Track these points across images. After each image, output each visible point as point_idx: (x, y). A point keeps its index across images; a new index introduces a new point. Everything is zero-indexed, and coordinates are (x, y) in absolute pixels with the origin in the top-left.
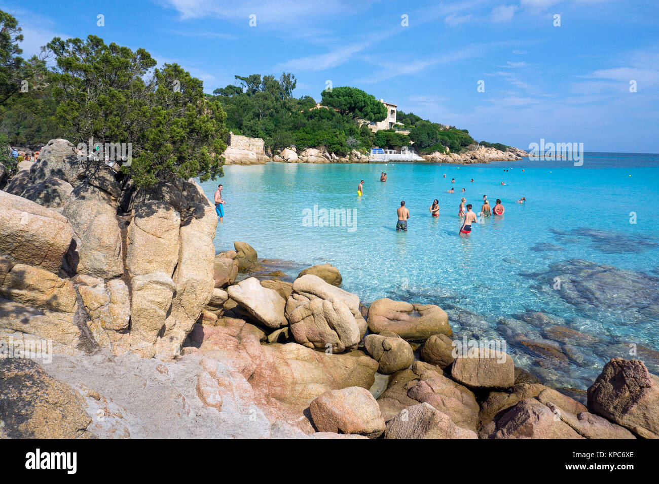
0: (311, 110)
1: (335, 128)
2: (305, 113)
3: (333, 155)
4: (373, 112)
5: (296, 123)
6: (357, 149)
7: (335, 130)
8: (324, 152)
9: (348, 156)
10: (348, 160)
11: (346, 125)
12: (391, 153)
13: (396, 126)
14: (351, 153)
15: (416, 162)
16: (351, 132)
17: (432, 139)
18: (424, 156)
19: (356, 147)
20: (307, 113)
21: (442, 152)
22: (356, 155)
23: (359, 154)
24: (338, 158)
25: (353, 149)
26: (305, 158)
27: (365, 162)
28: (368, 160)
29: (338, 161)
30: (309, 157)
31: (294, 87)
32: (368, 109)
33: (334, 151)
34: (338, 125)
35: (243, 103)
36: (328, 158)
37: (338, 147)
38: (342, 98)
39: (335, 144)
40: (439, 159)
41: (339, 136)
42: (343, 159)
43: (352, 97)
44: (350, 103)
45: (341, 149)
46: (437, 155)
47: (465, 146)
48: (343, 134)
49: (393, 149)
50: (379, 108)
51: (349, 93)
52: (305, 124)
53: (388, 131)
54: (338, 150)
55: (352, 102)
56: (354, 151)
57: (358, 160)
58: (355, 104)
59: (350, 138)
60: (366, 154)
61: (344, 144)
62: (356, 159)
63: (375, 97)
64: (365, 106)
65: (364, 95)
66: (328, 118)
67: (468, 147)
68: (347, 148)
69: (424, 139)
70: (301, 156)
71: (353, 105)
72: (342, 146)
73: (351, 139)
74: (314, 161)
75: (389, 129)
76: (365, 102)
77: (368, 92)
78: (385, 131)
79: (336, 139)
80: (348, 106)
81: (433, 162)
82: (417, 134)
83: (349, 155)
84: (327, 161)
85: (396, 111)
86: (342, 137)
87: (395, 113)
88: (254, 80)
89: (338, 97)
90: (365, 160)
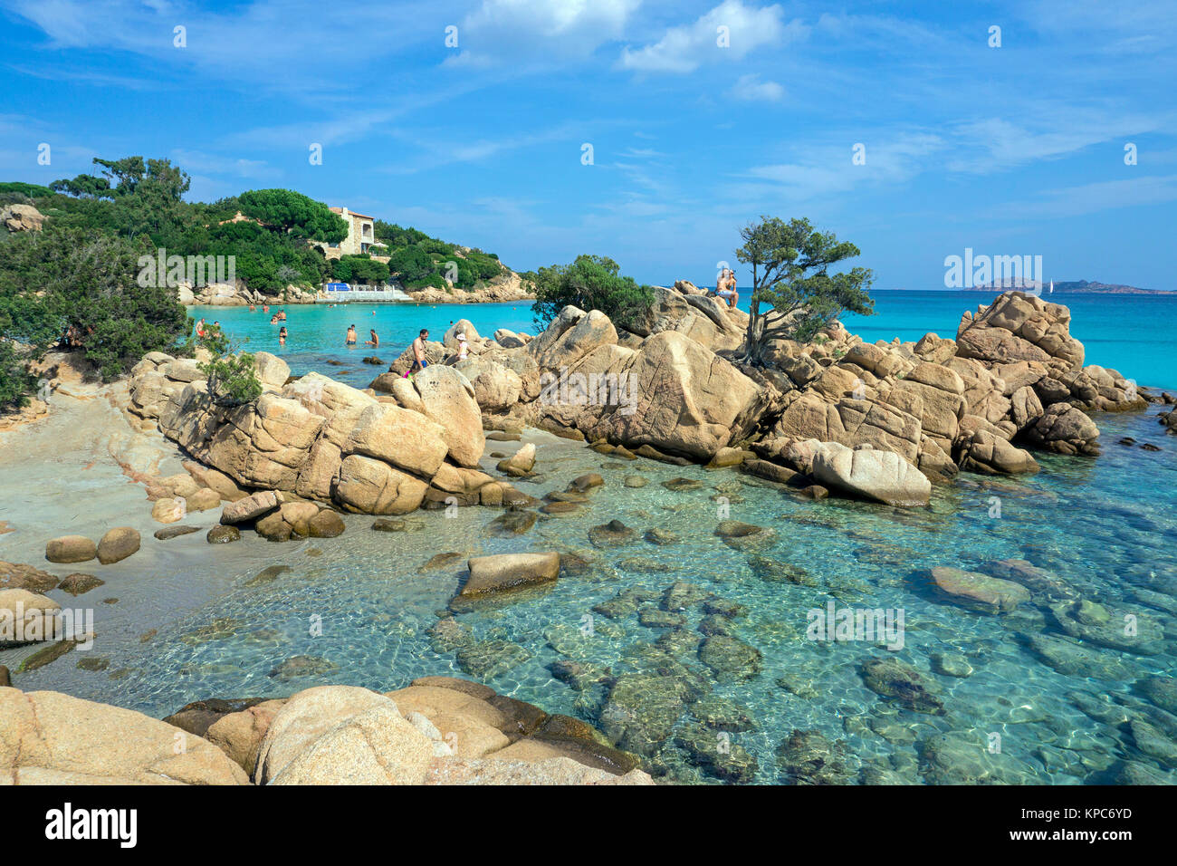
0: (221, 223)
1: (258, 252)
2: (212, 228)
3: (256, 293)
4: (323, 229)
5: (190, 245)
6: (296, 284)
7: (257, 256)
8: (242, 289)
9: (282, 295)
10: (280, 300)
11: (279, 248)
12: (361, 289)
13: (373, 249)
14: (287, 290)
15: (399, 302)
16: (287, 259)
17: (423, 268)
18: (412, 294)
19: (295, 281)
20: (215, 228)
21: (438, 287)
22: (294, 293)
23: (298, 291)
24: (264, 298)
25: (289, 284)
26: (208, 299)
27: (309, 303)
28: (313, 299)
29: (264, 303)
30: (214, 296)
31: (186, 188)
32: (315, 224)
33: (257, 288)
34: (263, 248)
35: (102, 210)
36: (246, 298)
37: (263, 280)
38: (271, 208)
39: (257, 277)
40: (431, 298)
41: (264, 265)
42: (274, 300)
43: (287, 205)
44: (284, 215)
45: (270, 285)
46: (431, 292)
47: (488, 278)
48: (272, 261)
49: (365, 284)
50: (333, 223)
51: (282, 199)
52: (207, 246)
53: (359, 256)
54: (265, 286)
55: (288, 212)
56: (291, 287)
57: (297, 300)
58: (293, 216)
59: (284, 267)
60: (309, 291)
61: (274, 276)
62: (293, 299)
63: (328, 205)
64: (308, 220)
65: (307, 203)
66: (249, 238)
67: (492, 280)
68: (278, 283)
69: (410, 269)
70: (200, 296)
71: (290, 218)
72: (270, 279)
73: (285, 270)
74: (221, 302)
75: (360, 253)
76: (308, 213)
77: (316, 198)
78: (353, 256)
79: (260, 269)
80: (283, 219)
81: (424, 303)
82: (400, 261)
83: (283, 292)
84: (245, 301)
85: (372, 226)
86: (269, 266)
87: (372, 229)
88: (134, 166)
89: (264, 204)
90: (309, 300)
